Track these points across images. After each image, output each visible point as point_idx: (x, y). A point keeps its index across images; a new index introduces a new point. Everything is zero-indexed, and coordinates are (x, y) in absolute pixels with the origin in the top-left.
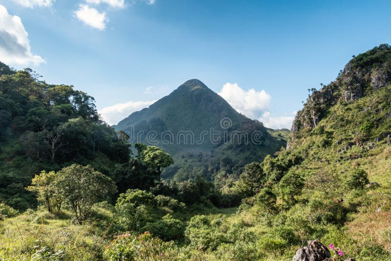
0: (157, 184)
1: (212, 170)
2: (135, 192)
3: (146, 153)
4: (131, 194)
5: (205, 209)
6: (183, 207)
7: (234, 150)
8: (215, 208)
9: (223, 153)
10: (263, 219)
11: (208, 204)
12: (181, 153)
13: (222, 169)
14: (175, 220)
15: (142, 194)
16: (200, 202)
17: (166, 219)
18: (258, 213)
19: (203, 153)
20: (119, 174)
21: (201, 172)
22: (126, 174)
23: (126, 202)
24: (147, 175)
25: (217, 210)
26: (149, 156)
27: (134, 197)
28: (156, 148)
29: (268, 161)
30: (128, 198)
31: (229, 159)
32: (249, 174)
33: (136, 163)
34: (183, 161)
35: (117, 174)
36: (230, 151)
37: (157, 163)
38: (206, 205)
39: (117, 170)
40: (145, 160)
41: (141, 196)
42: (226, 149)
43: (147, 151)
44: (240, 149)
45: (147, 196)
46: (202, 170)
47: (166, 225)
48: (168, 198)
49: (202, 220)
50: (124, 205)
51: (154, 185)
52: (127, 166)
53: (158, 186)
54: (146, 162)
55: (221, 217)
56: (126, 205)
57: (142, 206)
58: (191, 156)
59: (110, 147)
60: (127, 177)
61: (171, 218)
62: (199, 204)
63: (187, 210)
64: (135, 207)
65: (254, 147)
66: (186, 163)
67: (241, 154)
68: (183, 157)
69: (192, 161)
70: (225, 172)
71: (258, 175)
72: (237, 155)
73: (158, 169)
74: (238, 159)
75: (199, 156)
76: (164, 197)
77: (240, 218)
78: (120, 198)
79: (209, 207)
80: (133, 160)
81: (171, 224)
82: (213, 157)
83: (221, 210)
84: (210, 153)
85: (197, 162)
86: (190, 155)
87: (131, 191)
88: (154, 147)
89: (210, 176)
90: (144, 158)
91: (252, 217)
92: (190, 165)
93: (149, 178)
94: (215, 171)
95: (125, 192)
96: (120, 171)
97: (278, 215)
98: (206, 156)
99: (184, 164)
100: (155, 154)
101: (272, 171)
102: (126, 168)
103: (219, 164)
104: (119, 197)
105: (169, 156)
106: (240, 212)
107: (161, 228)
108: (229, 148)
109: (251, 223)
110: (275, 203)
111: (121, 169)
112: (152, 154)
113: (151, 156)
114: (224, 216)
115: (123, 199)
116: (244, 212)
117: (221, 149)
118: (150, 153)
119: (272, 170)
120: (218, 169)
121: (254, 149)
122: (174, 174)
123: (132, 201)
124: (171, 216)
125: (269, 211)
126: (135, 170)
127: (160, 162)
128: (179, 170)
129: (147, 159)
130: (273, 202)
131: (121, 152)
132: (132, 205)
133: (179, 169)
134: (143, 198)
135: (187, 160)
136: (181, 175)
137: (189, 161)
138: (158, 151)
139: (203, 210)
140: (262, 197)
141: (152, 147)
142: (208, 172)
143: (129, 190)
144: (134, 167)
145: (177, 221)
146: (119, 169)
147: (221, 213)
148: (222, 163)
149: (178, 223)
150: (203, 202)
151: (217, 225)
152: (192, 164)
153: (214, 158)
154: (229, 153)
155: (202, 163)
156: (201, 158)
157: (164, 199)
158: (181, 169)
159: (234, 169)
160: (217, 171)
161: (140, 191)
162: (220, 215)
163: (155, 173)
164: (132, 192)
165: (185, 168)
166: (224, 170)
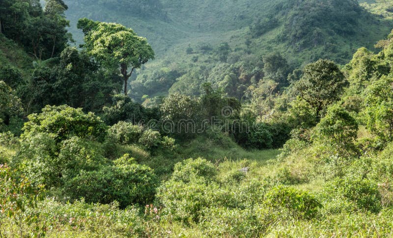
0: (119, 99)
1: (248, 78)
2: (59, 110)
3: (97, 38)
4: (50, 115)
5: (216, 150)
6: (170, 146)
7: (290, 44)
8: (237, 148)
9: (269, 48)
10: (327, 167)
11: (224, 141)
12: (186, 44)
13: (267, 75)
14: (138, 166)
15: (74, 115)
16: (206, 136)
17: (121, 164)
18: (318, 156)
19: (229, 44)
20: (40, 79)
21: (224, 81)
22: (54, 80)
23: (41, 131)
24: (97, 82)
25: (242, 152)
26: (103, 42)
27: (57, 121)
28: (118, 26)
29: (361, 60)
30: (44, 124)
31: (280, 58)
32: (314, 82)
33: (74, 58)
34: (189, 59)
35: (36, 80)
36: (282, 45)
37: (119, 57)
38: (219, 142)
39: (36, 72)
40: (93, 52)
41: (71, 119)
42: (273, 41)
43: (99, 32)
44: (302, 42)
45: (84, 118)
46: (226, 77)
47: (119, 177)
48: (138, 128)
49: (196, 168)
50: (36, 137)
51: (111, 102)
52: (57, 62)
53: (119, 103)
54: (95, 55)
55: (247, 165)
56: (39, 136)
57: (72, 139)
58: (206, 49)
59: (25, 27)
60: (55, 85)
61: (131, 163)
62: (204, 141)
63: (179, 153)
64: (58, 141)
65: (330, 37)
66: (195, 64)
67: (304, 51)
68: (190, 51)
69: (207, 59)
70: (273, 81)
71: (333, 84)
72: (296, 52)
73: (124, 71)
74: (300, 59)
75: (222, 49)
76: (130, 125)
77: (282, 167)
78: (28, 123)
79: (226, 147)
80: (68, 50)
81: (129, 175)
82: (249, 53)
83: (249, 154)
84: (243, 46)
85: (216, 60)
86: (202, 49)
87: (52, 109)
88: (114, 24)
89: (244, 89)
90: (91, 46)
91: (306, 165)
92: (203, 68)
93: (103, 89)
94: (253, 79)
95: (39, 112)
96: (41, 74)
97: (356, 160)
98: (236, 50)
99: (192, 66)
100: (114, 39)
101: (367, 79)
102: (55, 67)
103: (261, 66)
104: (27, 120)
105: (143, 42)
106: (285, 156)
107: (109, 181)
108: (279, 40)
109: (303, 176)
110: (356, 137)
111: (43, 69)
112: (109, 38)
113: (107, 44)
114: (254, 163)
115: (36, 126)
116: (293, 156)
117: (264, 40)
118: (104, 37)
119: (368, 77)
120: (259, 76)
121: (332, 42)
122: (170, 86)
123: (52, 128)
124: (132, 159)
125: (341, 153)
126: (72, 70)
127: (125, 55)
128: (180, 78)
129: (97, 49)
130: (351, 135)
131: (49, 36)
132: (53, 135)
133: (179, 75)
134: (76, 122)
135: (198, 57)
136: (184, 88)
137: (201, 59)
138: (121, 32)
139: (213, 153)
140: (328, 123)
141: (109, 24)
142: (238, 80)
143: (48, 107)
144: (70, 66)
145: (144, 168)
146: (40, 70)
147: (248, 158)
148: (267, 65)
149: (144, 172)
150: (212, 137)
151: (234, 181)
152: (208, 65)
153: (251, 55)
154: (281, 48)
155: (228, 64)
156: (226, 53)
157: (130, 129)
158: (184, 76)
159: (293, 78)
160: (257, 80)
161: (70, 109)
162: (245, 161)
163: (115, 78)
164: (53, 112)
165: (192, 74)
166: (271, 78)
